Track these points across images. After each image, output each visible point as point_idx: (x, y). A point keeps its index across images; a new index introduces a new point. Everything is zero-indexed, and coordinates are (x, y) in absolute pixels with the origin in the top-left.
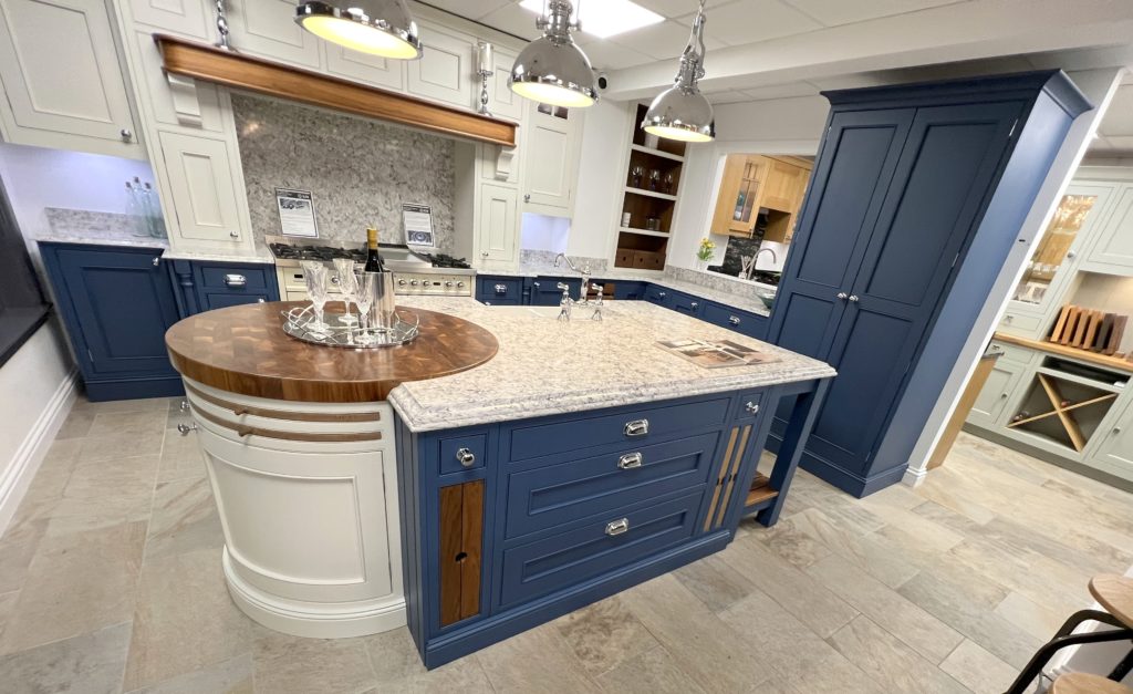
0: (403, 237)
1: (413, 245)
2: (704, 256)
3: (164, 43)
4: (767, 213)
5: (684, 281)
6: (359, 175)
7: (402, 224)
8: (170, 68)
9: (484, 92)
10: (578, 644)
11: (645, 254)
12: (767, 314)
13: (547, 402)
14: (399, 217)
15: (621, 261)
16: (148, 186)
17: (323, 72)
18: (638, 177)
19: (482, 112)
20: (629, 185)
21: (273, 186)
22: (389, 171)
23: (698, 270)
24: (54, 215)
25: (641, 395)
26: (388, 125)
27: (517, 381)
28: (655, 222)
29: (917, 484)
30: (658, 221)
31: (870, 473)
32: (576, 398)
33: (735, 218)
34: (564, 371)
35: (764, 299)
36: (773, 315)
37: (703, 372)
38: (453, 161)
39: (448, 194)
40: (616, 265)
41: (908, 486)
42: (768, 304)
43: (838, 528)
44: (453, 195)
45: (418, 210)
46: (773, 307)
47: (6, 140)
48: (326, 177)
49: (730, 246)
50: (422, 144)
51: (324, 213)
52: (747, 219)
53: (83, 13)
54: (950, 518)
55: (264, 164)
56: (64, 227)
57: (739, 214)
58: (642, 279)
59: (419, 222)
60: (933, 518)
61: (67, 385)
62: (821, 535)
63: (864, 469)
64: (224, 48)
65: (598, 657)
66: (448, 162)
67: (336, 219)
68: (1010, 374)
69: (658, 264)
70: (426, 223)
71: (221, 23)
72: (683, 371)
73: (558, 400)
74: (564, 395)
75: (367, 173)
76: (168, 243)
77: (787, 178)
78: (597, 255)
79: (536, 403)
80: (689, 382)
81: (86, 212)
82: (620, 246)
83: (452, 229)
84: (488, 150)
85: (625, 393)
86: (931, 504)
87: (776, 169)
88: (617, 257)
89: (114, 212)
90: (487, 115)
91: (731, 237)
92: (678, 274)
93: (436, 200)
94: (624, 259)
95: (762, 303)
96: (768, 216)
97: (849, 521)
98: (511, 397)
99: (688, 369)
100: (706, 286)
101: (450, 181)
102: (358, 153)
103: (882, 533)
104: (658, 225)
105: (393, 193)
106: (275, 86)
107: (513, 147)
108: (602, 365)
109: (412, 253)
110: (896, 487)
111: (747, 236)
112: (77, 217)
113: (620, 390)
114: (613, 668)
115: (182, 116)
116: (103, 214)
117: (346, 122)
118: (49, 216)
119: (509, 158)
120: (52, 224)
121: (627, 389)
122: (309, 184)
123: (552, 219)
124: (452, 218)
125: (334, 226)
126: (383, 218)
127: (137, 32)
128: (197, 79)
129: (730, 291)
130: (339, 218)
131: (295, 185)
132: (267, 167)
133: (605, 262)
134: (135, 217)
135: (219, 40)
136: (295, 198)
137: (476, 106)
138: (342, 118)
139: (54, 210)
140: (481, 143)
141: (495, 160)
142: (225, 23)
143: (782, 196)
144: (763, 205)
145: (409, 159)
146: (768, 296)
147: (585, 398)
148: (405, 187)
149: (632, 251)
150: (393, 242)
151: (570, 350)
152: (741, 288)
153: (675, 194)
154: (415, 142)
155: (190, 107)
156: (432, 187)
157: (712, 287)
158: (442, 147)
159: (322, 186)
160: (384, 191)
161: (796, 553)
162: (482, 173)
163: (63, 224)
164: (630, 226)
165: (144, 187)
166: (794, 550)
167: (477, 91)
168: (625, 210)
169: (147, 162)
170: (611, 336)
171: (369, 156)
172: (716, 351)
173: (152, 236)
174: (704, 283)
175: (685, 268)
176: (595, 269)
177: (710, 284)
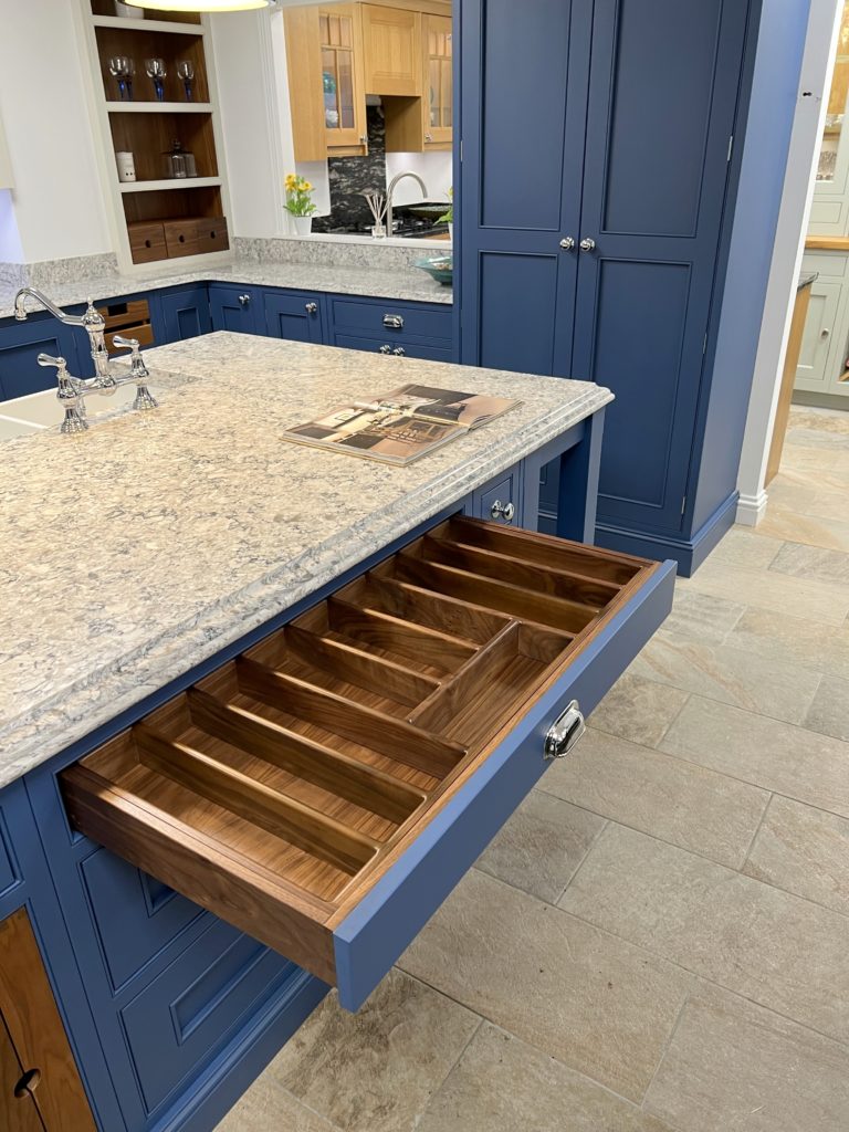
2: (297, 208)
4: (378, 102)
5: (274, 261)
10: (333, 1100)
11: (187, 226)
12: (447, 297)
13: (116, 680)
15: (143, 250)
18: (124, 78)
20: (110, 97)
23: (295, 235)
25: (310, 576)
27: (28, 647)
29: (760, 518)
30: (190, 157)
31: (693, 530)
32: (178, 642)
33: (329, 125)
34: (126, 574)
35: (432, 271)
36: (459, 297)
37: (401, 477)
40: (136, 261)
41: (747, 526)
42: (444, 279)
43: (680, 645)
46: (456, 282)
49: (335, 175)
52: (349, 123)
54: (824, 562)
57: (333, 116)
58: (197, 278)
60: (803, 571)
62: (660, 669)
63: (683, 528)
65: (380, 1109)
68: (825, 297)
69: (216, 239)
72: (365, 488)
73: (142, 663)
74: (151, 645)
77: (394, 34)
78: (91, 248)
79: (95, 694)
80: (388, 511)
82: (131, 221)
85: (275, 587)
86: (789, 547)
87: (373, 21)
88: (132, 244)
91: (330, 161)
92: (262, 251)
94: (148, 244)
95: (430, 277)
96: (382, 107)
97: (691, 625)
98: (28, 705)
99: (372, 479)
100: (320, 264)
103: (745, 627)
104: (193, 165)
108: (202, 528)
110: (733, 534)
111: (360, 153)
113: (264, 582)
114: (417, 1118)
121: (276, 575)
129: (365, 265)
133: (110, 258)
143: (396, 68)
144: (369, 92)
146: (436, 262)
147: (197, 635)
149: (158, 226)
151: (120, 510)
152: (381, 256)
153: (206, 100)
157: (331, 264)
161: (636, 719)
164: (139, 178)
166: (630, 715)
168: (118, 150)
170: (192, 443)
172: (405, 420)
174: (313, 259)
175: (269, 237)
176: (95, 277)
177: (325, 258)
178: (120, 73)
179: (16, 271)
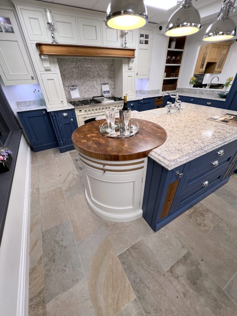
0: (102, 93)
1: (105, 95)
3: (39, 45)
5: (184, 92)
6: (89, 76)
7: (101, 89)
8: (41, 54)
9: (125, 40)
11: (171, 85)
12: (224, 100)
13: (202, 151)
14: (100, 87)
16: (39, 91)
17: (80, 44)
18: (169, 60)
19: (125, 47)
20: (166, 63)
21: (68, 85)
22: (97, 73)
23: (189, 88)
24: (18, 104)
25: (226, 142)
26: (96, 58)
27: (185, 143)
28: (174, 74)
38: (114, 66)
39: (113, 77)
40: (162, 91)
44: (114, 77)
45: (105, 84)
47: (6, 85)
48: (80, 79)
50: (105, 62)
51: (81, 90)
52: (202, 67)
53: (17, 41)
55: (65, 78)
56: (21, 107)
59: (106, 88)
61: (29, 149)
64: (54, 43)
65: (204, 225)
66: (112, 67)
67: (84, 91)
69: (175, 88)
70: (108, 88)
71: (53, 35)
72: (230, 129)
73: (205, 149)
75: (91, 75)
76: (47, 107)
78: (156, 89)
79: (199, 152)
81: (25, 102)
82: (164, 84)
83: (115, 88)
84: (127, 60)
85: (221, 142)
88: (163, 88)
89: (31, 100)
90: (127, 48)
92: (182, 90)
93: (110, 80)
94: (165, 88)
95: (218, 96)
98: (191, 151)
101: (113, 73)
102: (88, 69)
104: (174, 75)
105: (98, 80)
106: (69, 53)
107: (134, 58)
109: (105, 98)
111: (202, 73)
112: (23, 103)
113: (219, 141)
114: (211, 229)
115: (45, 68)
116: (29, 101)
117: (84, 60)
118: (17, 104)
119: (133, 61)
120: (18, 106)
121: (221, 140)
122: (77, 82)
123: (142, 79)
124: (115, 85)
125: (84, 93)
126: (96, 88)
127: (31, 44)
128: (49, 55)
130: (85, 91)
131: (73, 83)
132: (66, 79)
133: (159, 90)
134: (37, 101)
135: (52, 41)
136: (73, 87)
137: (122, 46)
138: (83, 59)
139: (18, 102)
140: (124, 58)
141: (128, 63)
142: (54, 35)
144: (208, 61)
145: (102, 68)
148: (101, 78)
149: (167, 85)
150: (99, 95)
152: (207, 92)
153: (180, 63)
154: (103, 62)
155: (47, 65)
156: (108, 76)
157: (195, 93)
158: (111, 62)
159: (80, 82)
160: (96, 80)
162: (125, 68)
163: (20, 106)
164: (166, 77)
165: (38, 92)
167: (123, 41)
168: (165, 72)
169: (39, 84)
171: (91, 70)
172: (232, 119)
173: (41, 105)
174: (192, 92)
175: (184, 88)
176: (156, 93)
177: (194, 92)
178: (173, 59)
179: (146, 91)
